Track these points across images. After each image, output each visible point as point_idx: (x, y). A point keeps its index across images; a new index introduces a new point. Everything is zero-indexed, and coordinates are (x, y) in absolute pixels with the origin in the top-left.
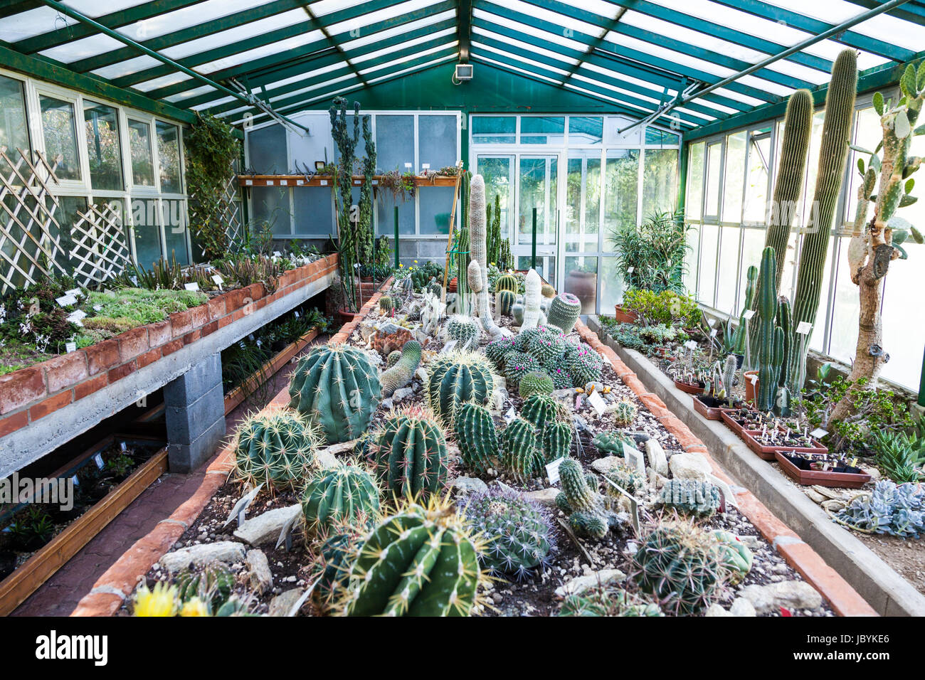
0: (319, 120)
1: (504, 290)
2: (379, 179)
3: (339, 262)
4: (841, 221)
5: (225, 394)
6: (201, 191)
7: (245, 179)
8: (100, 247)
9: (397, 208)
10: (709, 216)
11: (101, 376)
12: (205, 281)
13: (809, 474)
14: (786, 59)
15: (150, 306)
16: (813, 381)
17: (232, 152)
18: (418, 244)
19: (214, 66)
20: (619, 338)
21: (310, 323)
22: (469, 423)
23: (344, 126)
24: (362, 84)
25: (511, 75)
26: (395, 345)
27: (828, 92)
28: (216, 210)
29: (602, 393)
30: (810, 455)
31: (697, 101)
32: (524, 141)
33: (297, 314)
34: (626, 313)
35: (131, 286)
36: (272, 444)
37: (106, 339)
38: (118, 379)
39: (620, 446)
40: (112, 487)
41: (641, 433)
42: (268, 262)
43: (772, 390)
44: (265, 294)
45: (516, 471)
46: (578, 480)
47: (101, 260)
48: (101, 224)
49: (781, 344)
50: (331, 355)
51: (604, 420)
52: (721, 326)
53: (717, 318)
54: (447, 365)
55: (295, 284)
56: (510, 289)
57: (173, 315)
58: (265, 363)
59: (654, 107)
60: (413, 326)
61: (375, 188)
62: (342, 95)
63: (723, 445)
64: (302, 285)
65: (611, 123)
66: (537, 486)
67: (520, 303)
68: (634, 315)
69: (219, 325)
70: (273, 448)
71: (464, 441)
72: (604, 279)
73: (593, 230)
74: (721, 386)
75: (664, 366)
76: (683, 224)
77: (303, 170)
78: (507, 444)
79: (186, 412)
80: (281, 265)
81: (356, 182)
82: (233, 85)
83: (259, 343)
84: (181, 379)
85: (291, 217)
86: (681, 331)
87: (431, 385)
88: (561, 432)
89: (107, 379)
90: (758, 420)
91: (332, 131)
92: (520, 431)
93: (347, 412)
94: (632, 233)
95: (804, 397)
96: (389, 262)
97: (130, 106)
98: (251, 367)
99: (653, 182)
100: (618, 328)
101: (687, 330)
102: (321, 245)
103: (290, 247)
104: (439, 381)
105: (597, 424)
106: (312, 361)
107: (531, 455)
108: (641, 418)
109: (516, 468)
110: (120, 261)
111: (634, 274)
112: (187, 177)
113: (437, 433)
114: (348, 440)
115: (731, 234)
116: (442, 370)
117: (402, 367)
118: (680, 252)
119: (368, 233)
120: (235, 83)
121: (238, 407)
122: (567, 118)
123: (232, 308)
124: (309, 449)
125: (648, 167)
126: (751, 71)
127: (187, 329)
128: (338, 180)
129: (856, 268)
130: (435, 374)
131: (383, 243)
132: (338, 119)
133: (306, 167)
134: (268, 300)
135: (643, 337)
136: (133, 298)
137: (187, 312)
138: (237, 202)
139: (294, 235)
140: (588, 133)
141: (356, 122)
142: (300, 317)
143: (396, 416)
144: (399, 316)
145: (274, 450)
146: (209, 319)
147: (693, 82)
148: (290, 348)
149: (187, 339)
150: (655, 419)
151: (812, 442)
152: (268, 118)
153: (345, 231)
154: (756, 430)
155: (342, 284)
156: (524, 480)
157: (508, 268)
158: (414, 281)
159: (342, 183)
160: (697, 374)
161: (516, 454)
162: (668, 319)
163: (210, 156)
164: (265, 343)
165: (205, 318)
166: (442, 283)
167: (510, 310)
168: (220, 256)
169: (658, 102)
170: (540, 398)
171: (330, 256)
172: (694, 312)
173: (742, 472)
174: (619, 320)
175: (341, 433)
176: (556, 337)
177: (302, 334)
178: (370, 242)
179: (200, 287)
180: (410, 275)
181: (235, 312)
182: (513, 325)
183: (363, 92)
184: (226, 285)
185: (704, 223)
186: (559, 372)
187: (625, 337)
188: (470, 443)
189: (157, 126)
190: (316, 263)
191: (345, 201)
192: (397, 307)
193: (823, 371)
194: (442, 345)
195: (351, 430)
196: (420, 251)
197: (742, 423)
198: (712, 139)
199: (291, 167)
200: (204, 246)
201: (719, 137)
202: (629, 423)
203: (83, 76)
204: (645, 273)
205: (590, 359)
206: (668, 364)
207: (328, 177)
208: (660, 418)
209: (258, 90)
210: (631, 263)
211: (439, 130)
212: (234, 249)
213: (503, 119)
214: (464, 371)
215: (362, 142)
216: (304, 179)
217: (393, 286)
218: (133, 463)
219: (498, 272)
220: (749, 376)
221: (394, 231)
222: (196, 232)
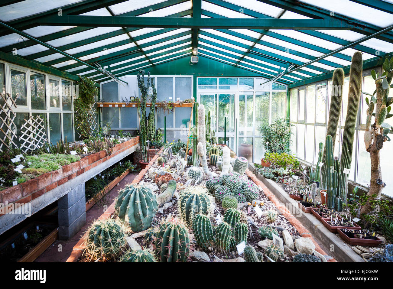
0: (133, 79)
1: (213, 154)
2: (158, 104)
3: (140, 140)
4: (359, 123)
5: (86, 201)
6: (80, 110)
7: (100, 104)
8: (34, 135)
9: (165, 117)
10: (301, 120)
11: (28, 197)
12: (80, 150)
13: (354, 240)
14: (332, 56)
15: (54, 163)
16: (351, 195)
17: (95, 93)
18: (174, 132)
19: (88, 57)
20: (263, 174)
21: (126, 167)
22: (200, 224)
23: (143, 82)
24: (151, 64)
25: (214, 61)
26: (164, 181)
27: (350, 69)
28: (87, 117)
29: (260, 205)
30: (353, 231)
31: (294, 72)
32: (220, 88)
33: (121, 163)
34: (266, 163)
35: (46, 153)
36: (105, 237)
37: (32, 179)
38: (36, 197)
39: (271, 234)
40: (31, 248)
41: (279, 227)
42: (108, 141)
43: (334, 199)
44: (106, 155)
45: (222, 248)
46: (253, 257)
47: (33, 141)
48: (34, 125)
49: (336, 178)
50: (135, 190)
51: (262, 219)
52: (308, 169)
53: (306, 165)
54: (189, 194)
55: (120, 150)
56: (216, 154)
57: (64, 166)
58: (105, 186)
59: (276, 75)
60: (173, 171)
61: (156, 108)
62: (143, 69)
63: (313, 225)
64: (123, 151)
65: (258, 81)
66: (232, 256)
67: (220, 160)
68: (270, 163)
69: (85, 170)
70: (105, 239)
71: (197, 233)
72: (256, 147)
73: (250, 125)
74: (310, 197)
75: (284, 187)
76: (289, 124)
77: (125, 100)
78: (218, 235)
79: (68, 211)
80: (114, 142)
81: (148, 105)
82: (96, 65)
83: (103, 177)
84: (66, 196)
85: (119, 121)
86: (290, 171)
87: (181, 204)
88: (243, 228)
89: (31, 198)
90: (328, 213)
91: (138, 84)
92: (224, 229)
93: (142, 217)
94: (267, 128)
95: (348, 203)
96: (162, 140)
97: (51, 74)
98: (99, 188)
99: (275, 106)
100: (263, 169)
101: (293, 170)
102: (132, 132)
103: (118, 133)
104: (185, 202)
105: (259, 221)
106: (126, 193)
107: (229, 240)
108: (279, 218)
109: (222, 247)
110: (42, 141)
111: (269, 145)
112: (74, 104)
113: (184, 231)
114: (141, 231)
115: (310, 128)
116: (186, 197)
117: (168, 193)
118: (288, 136)
119: (153, 127)
120: (97, 64)
121: (92, 207)
122: (239, 78)
123: (91, 162)
124: (123, 239)
125: (273, 99)
126: (317, 60)
127: (70, 173)
128: (140, 105)
129: (368, 145)
130: (183, 199)
131: (159, 131)
132: (141, 79)
133: (127, 99)
134: (107, 158)
135: (274, 173)
136: (46, 158)
137: (70, 165)
138: (96, 114)
139: (120, 128)
140: (248, 85)
141: (148, 80)
142: (122, 164)
143: (165, 223)
144: (166, 166)
145: (106, 240)
146: (80, 168)
147: (292, 64)
148: (117, 179)
149: (70, 177)
150: (285, 219)
151: (353, 224)
152: (110, 79)
153: (143, 127)
154: (328, 218)
155: (141, 150)
156: (226, 253)
157: (214, 143)
158: (173, 149)
159: (142, 106)
160: (299, 191)
161: (222, 240)
162: (284, 165)
163: (85, 95)
164: (106, 177)
165: (79, 167)
166: (186, 151)
167: (216, 163)
168: (87, 138)
169: (277, 72)
170: (232, 211)
171: (136, 137)
172: (296, 162)
173: (323, 239)
174: (263, 166)
175: (138, 227)
176: (238, 178)
177: (122, 172)
178: (154, 131)
179: (77, 153)
180: (171, 147)
181: (92, 164)
182: (217, 170)
183: (151, 68)
184: (89, 152)
185: (298, 123)
186: (240, 195)
187: (266, 173)
188: (200, 234)
189: (62, 82)
190: (130, 141)
191: (143, 114)
192: (165, 161)
193: (355, 190)
194: (186, 181)
195: (143, 226)
196: (175, 135)
197: (321, 215)
198: (301, 88)
199: (120, 99)
200: (80, 133)
201: (304, 87)
202: (274, 221)
203: (31, 61)
204: (274, 144)
205: (254, 189)
206: (286, 186)
207: (136, 103)
208: (288, 219)
209: (107, 67)
210: (267, 140)
211: (184, 83)
212: (94, 134)
213: (211, 79)
214: (197, 197)
215: (151, 89)
216: (126, 104)
217: (164, 152)
218: (42, 236)
219: (210, 145)
220: (323, 192)
221: (164, 127)
222: (77, 127)
